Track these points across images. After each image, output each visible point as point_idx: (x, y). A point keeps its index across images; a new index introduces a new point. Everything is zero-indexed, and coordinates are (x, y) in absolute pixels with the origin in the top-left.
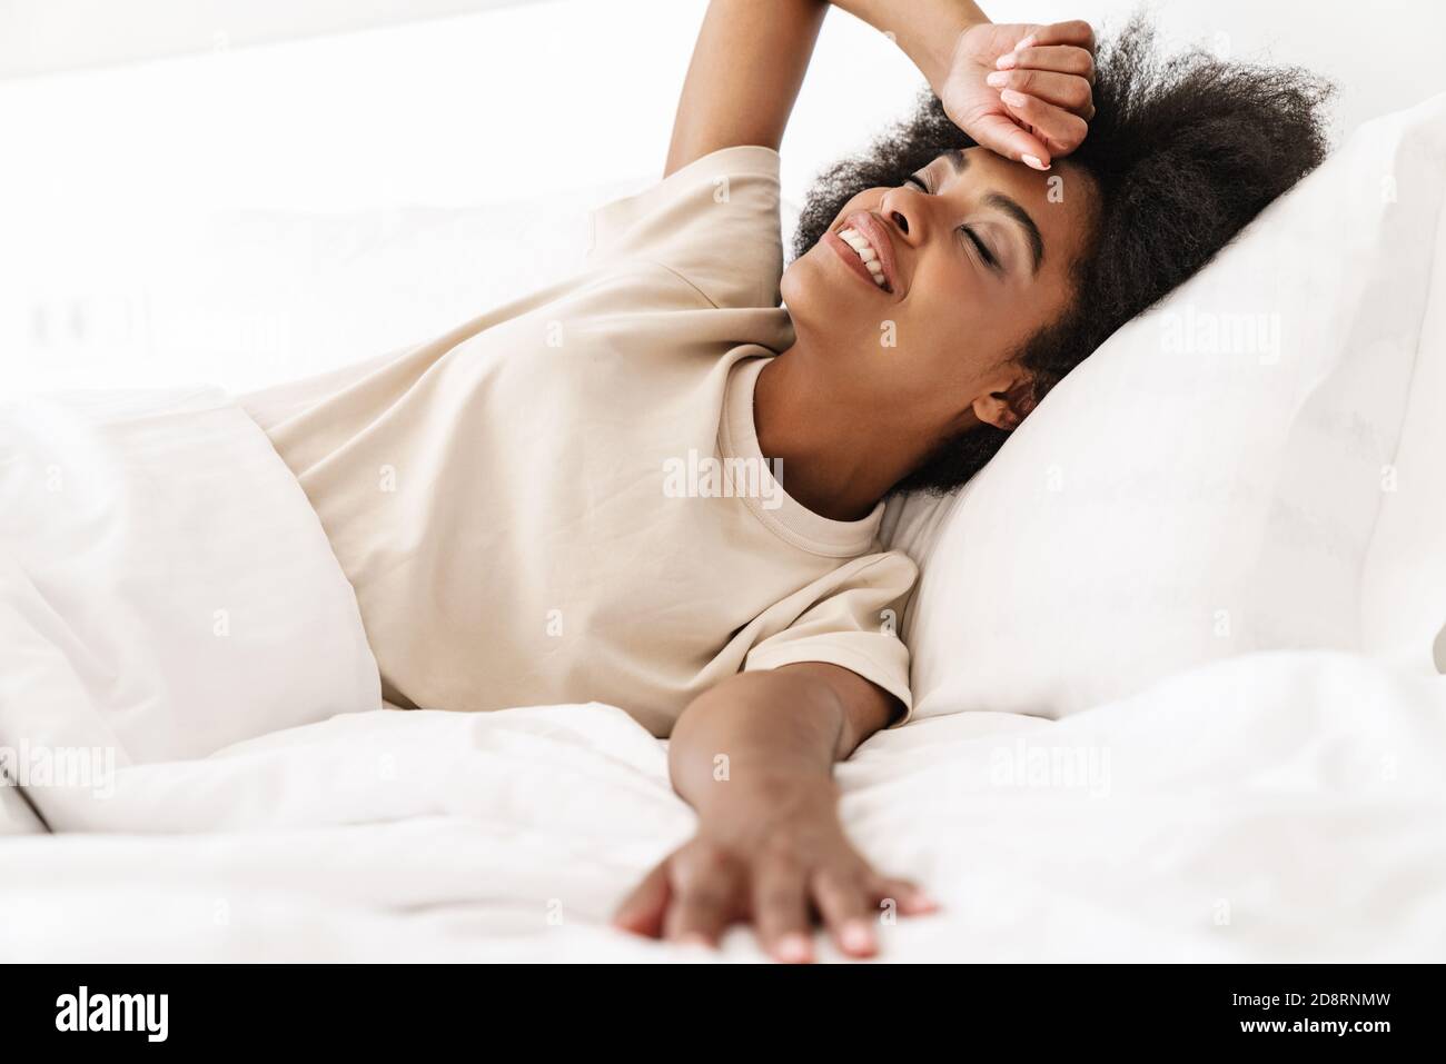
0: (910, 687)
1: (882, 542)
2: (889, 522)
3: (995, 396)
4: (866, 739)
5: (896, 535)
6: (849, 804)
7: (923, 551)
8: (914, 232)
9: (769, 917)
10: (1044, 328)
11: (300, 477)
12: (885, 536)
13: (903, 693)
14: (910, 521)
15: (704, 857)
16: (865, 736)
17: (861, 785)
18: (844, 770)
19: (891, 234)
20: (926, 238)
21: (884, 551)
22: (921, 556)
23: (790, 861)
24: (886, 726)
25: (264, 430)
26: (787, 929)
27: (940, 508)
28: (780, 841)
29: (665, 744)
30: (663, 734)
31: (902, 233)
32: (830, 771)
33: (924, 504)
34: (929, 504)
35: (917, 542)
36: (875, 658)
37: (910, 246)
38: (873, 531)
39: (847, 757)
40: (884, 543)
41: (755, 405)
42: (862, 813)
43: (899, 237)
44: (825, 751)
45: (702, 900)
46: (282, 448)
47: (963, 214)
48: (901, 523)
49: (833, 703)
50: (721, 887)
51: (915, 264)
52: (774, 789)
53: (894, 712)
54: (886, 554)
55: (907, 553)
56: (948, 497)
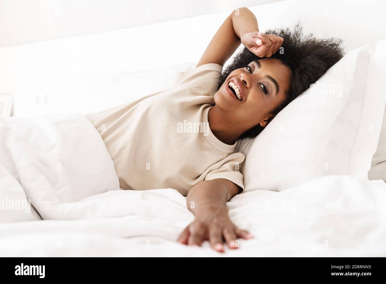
0: (244, 184)
1: (236, 150)
2: (238, 145)
3: (265, 121)
4: (233, 197)
5: (240, 148)
6: (231, 212)
7: (246, 152)
8: (248, 85)
9: (213, 239)
10: (277, 106)
11: (101, 133)
12: (237, 148)
13: (242, 186)
14: (243, 145)
15: (197, 225)
16: (233, 196)
17: (234, 207)
18: (228, 204)
19: (243, 85)
20: (251, 87)
21: (237, 152)
22: (246, 153)
23: (218, 225)
24: (238, 194)
25: (92, 123)
26: (217, 242)
27: (250, 142)
28: (215, 221)
29: (186, 198)
30: (185, 196)
31: (246, 85)
32: (225, 205)
33: (246, 141)
34: (248, 141)
35: (245, 150)
36: (235, 178)
37: (247, 88)
38: (234, 148)
39: (229, 201)
40: (237, 150)
41: (208, 117)
42: (234, 215)
43: (245, 86)
44: (224, 199)
45: (197, 235)
46: (96, 127)
47: (259, 79)
48: (241, 145)
49: (225, 188)
50: (202, 232)
51: (248, 93)
52: (213, 209)
53: (240, 190)
54: (237, 153)
55: (242, 153)
56: (252, 140)
